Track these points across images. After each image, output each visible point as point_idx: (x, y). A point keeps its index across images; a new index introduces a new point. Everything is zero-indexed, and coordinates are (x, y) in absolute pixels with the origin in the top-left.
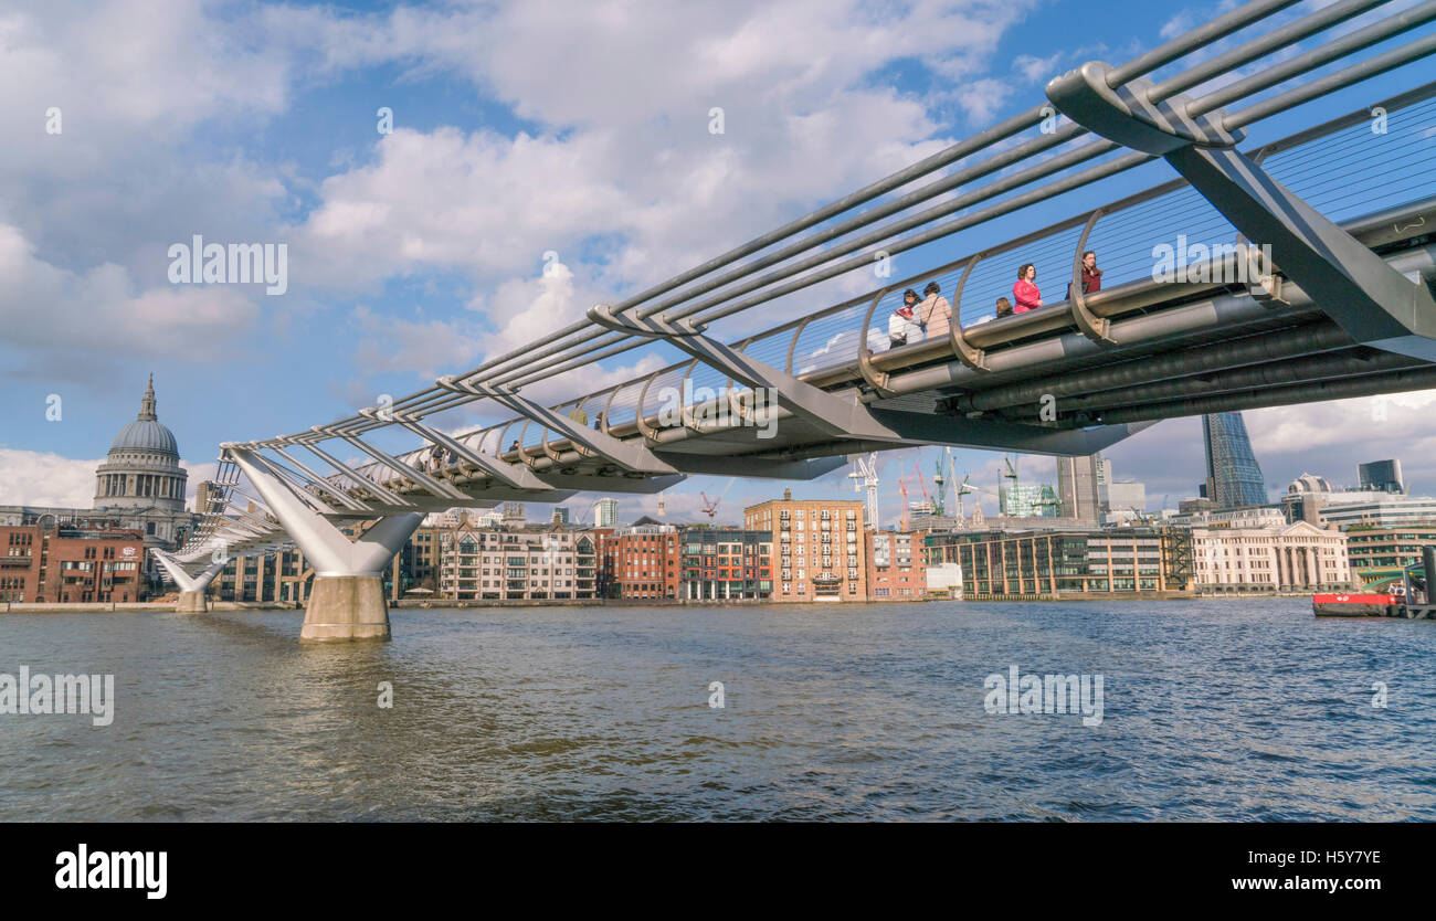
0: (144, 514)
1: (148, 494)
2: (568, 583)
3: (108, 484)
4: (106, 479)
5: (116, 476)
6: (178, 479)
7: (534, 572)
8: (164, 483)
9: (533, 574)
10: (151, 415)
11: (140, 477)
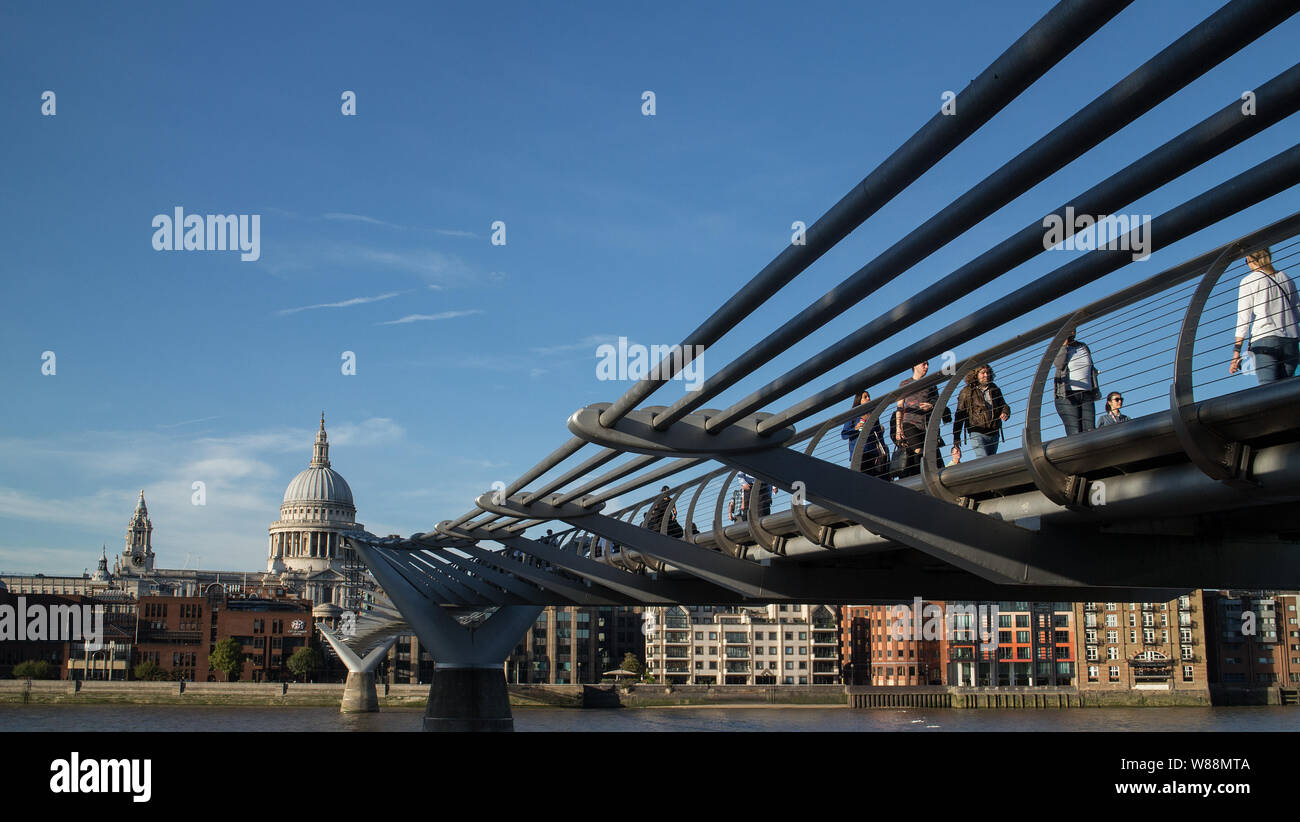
1: (323, 553)
2: (803, 665)
3: (281, 543)
4: (278, 536)
5: (288, 533)
7: (759, 650)
9: (757, 653)
10: (324, 463)
11: (314, 535)
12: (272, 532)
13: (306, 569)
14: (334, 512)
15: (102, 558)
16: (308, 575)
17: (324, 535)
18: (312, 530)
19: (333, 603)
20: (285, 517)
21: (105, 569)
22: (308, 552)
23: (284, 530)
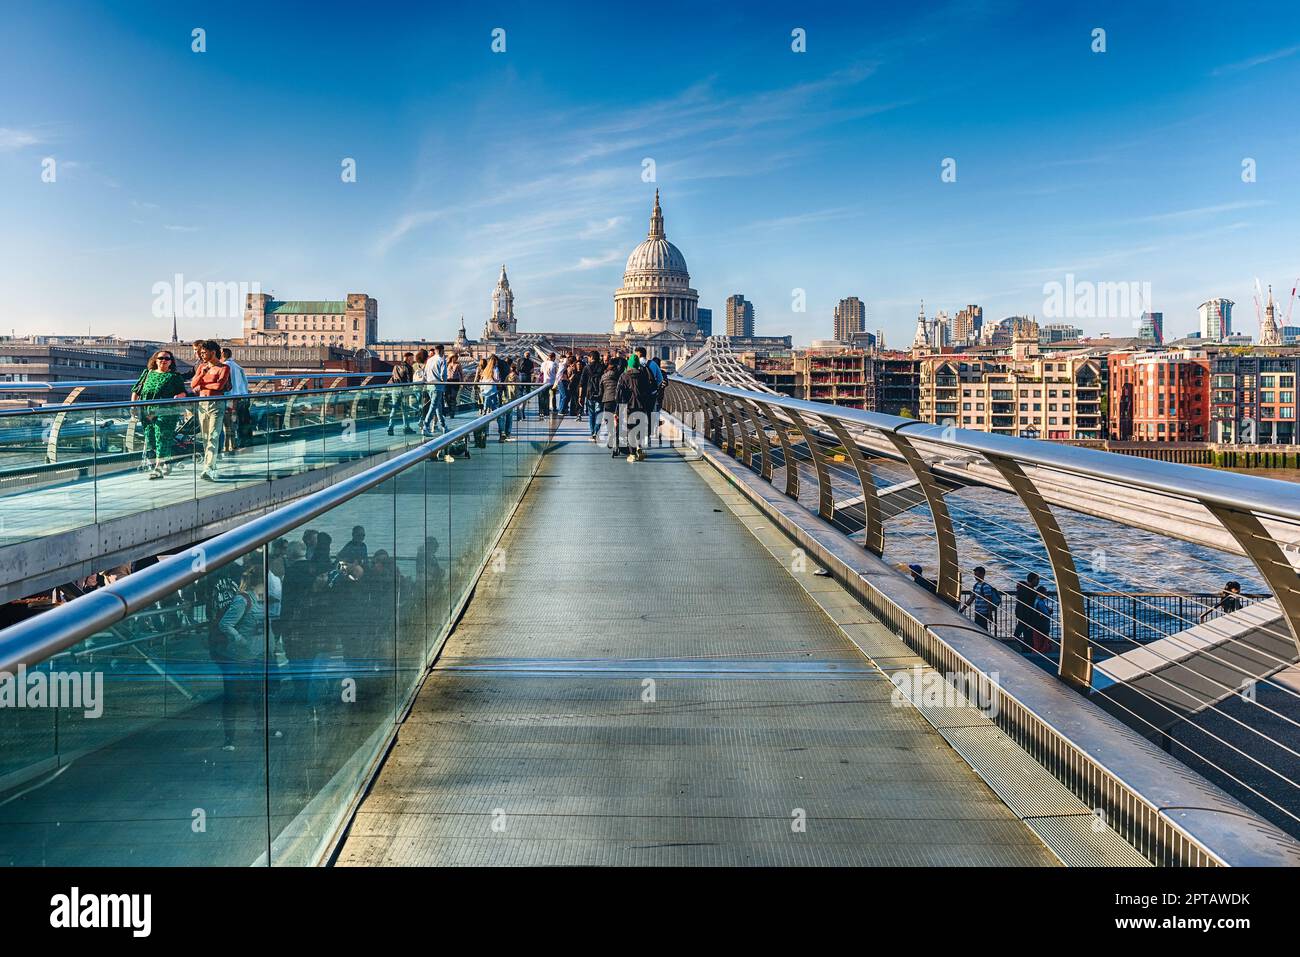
0: (658, 338)
1: (661, 316)
2: (1066, 421)
3: (625, 308)
4: (622, 302)
5: (631, 299)
6: (689, 300)
7: (1024, 407)
8: (677, 305)
9: (1022, 409)
10: (659, 234)
11: (653, 300)
12: (617, 298)
13: (647, 331)
14: (670, 279)
15: (461, 328)
16: (648, 336)
17: (661, 300)
18: (651, 295)
19: (671, 360)
20: (627, 285)
21: (465, 337)
22: (647, 316)
23: (627, 296)
